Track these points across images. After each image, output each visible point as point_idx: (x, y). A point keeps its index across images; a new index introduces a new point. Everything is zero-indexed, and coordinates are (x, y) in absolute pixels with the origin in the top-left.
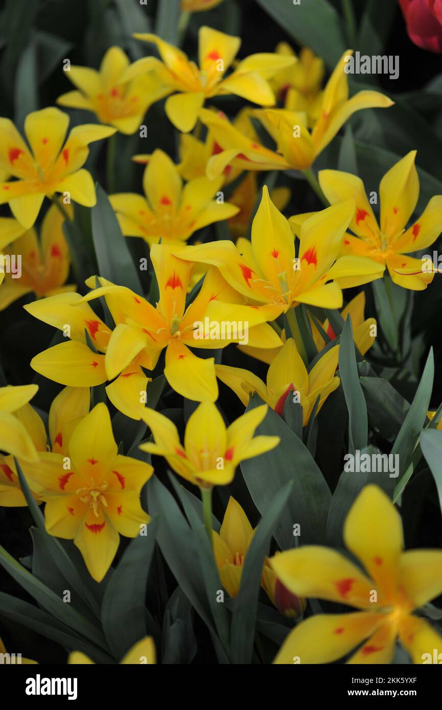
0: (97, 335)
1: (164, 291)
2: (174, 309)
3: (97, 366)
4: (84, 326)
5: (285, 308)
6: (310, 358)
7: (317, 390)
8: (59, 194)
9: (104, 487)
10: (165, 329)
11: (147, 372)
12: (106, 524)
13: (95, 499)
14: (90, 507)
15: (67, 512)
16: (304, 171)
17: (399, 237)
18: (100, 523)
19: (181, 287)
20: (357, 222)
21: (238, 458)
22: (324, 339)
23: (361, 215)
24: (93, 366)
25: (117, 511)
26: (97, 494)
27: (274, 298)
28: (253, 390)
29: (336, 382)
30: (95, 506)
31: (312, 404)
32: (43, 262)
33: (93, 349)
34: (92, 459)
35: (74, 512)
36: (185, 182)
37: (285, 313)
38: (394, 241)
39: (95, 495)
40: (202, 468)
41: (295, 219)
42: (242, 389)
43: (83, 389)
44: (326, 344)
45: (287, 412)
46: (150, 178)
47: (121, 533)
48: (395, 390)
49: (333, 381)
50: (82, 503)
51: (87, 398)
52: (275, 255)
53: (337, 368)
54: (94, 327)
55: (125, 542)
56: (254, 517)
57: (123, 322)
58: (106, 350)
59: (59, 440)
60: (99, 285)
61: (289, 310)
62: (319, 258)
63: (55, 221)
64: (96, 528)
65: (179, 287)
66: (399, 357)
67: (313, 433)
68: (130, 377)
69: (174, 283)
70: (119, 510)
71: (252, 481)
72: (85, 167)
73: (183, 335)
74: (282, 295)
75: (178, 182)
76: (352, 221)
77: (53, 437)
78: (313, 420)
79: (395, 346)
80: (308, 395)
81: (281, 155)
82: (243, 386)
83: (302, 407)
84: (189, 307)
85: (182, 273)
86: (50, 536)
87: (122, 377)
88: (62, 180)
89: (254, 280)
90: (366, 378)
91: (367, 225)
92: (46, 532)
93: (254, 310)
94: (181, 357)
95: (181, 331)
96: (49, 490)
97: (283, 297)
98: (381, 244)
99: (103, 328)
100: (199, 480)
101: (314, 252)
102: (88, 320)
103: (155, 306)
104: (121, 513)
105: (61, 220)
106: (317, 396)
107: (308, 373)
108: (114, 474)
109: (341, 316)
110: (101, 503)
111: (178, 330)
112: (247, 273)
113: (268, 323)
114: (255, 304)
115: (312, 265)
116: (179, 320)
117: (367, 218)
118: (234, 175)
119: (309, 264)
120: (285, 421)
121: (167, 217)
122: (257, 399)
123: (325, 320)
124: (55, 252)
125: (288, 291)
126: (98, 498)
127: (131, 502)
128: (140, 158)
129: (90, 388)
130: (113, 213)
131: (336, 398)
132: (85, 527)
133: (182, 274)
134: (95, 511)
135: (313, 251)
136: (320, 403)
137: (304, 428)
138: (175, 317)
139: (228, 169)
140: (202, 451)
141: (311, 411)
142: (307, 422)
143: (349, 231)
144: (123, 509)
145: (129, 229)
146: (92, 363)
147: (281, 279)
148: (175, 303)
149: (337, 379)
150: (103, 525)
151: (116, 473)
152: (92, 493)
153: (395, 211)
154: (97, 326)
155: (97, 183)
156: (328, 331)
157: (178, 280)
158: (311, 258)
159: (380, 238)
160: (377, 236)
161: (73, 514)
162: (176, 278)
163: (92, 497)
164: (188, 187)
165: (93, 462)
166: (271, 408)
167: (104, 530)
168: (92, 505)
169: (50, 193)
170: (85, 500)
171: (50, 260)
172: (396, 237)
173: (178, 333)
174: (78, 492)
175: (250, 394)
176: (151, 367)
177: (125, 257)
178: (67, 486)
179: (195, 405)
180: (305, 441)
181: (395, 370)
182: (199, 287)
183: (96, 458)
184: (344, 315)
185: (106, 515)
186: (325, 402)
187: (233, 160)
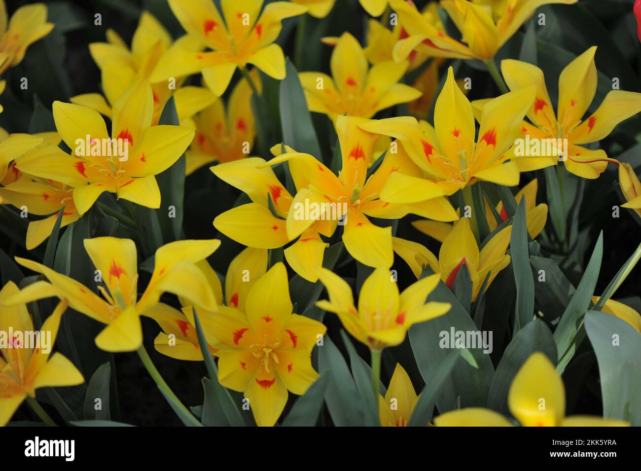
0: (279, 200)
1: (347, 162)
2: (355, 179)
3: (277, 230)
4: (267, 191)
5: (462, 185)
6: (482, 237)
7: (487, 266)
8: (250, 66)
9: (277, 344)
10: (345, 197)
11: (324, 239)
12: (276, 381)
13: (267, 355)
14: (261, 364)
15: (240, 365)
16: (486, 61)
17: (575, 128)
18: (271, 380)
19: (364, 158)
20: (536, 112)
21: (409, 322)
22: (497, 221)
23: (539, 105)
24: (273, 230)
25: (287, 368)
26: (270, 350)
27: (452, 175)
28: (426, 263)
29: (507, 259)
30: (266, 363)
31: (482, 279)
32: (228, 134)
33: (274, 214)
34: (267, 316)
35: (246, 367)
36: (370, 66)
37: (462, 188)
38: (570, 131)
39: (268, 351)
40: (374, 329)
41: (477, 104)
42: (415, 261)
43: (262, 250)
44: (499, 225)
45: (457, 286)
46: (337, 60)
47: (289, 390)
48: (562, 273)
49: (504, 258)
50: (254, 358)
51: (265, 260)
52: (456, 134)
53: (509, 247)
54: (276, 193)
55: (293, 398)
56: (418, 385)
57: (306, 187)
58: (287, 215)
59: (235, 300)
60: (284, 151)
61: (466, 187)
62: (498, 139)
63: (243, 93)
64: (266, 384)
65: (362, 158)
66: (565, 248)
67: (480, 310)
68: (308, 242)
69: (357, 154)
70: (290, 368)
71: (419, 350)
72: (276, 42)
73: (362, 205)
74: (461, 172)
75: (364, 65)
76: (530, 109)
77: (229, 297)
78: (481, 297)
79: (562, 237)
80: (479, 271)
81: (466, 45)
82: (417, 258)
83: (472, 282)
84: (369, 179)
85: (365, 144)
86: (222, 387)
87: (301, 242)
88: (254, 53)
89: (435, 155)
90: (536, 258)
91: (544, 114)
92: (218, 383)
93: (433, 184)
94: (360, 224)
95: (361, 200)
96: (223, 343)
97: (461, 173)
98: (557, 133)
99: (285, 194)
100: (371, 339)
101: (494, 133)
102: (271, 186)
103: (337, 175)
104: (291, 371)
105: (249, 93)
106: (487, 272)
107: (480, 251)
108: (287, 332)
109: (514, 199)
110: (273, 360)
111: (358, 199)
112: (428, 150)
113: (446, 197)
114: (433, 180)
115: (491, 146)
116: (360, 189)
117: (545, 108)
118: (419, 61)
119: (488, 144)
120: (455, 294)
121: (351, 97)
122: (428, 271)
123: (499, 202)
124: (241, 125)
125: (467, 168)
126: (270, 354)
127: (302, 361)
128: (328, 40)
129: (269, 250)
130: (301, 89)
131: (505, 277)
132: (255, 381)
133: (366, 147)
134: (266, 366)
135: (492, 132)
136: (489, 280)
137: (472, 304)
138: (357, 186)
139: (413, 54)
140: (375, 314)
141: (481, 286)
142: (476, 297)
143: (526, 119)
144: (293, 367)
145: (315, 106)
146: (273, 227)
147: (460, 157)
148: (356, 173)
149: (508, 257)
150: (273, 382)
151: (289, 332)
152: (264, 349)
153: (573, 104)
154: (280, 192)
155: (288, 58)
156: (501, 213)
157: (361, 152)
158: (490, 139)
159: (556, 127)
160: (553, 126)
161: (245, 369)
162: (359, 149)
163: (265, 353)
164: (373, 70)
165: (268, 320)
166: (443, 282)
167: (273, 386)
168: (263, 362)
169: (242, 64)
170: (258, 356)
171: (236, 132)
172: (572, 128)
173: (359, 202)
174: (251, 347)
175: (423, 266)
176: (329, 234)
177: (309, 132)
178: (241, 340)
179: (370, 270)
180: (472, 316)
181: (561, 258)
182: (379, 162)
183: (270, 317)
184: (518, 198)
185: (276, 373)
186: (495, 279)
187: (418, 46)
